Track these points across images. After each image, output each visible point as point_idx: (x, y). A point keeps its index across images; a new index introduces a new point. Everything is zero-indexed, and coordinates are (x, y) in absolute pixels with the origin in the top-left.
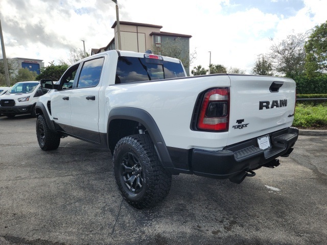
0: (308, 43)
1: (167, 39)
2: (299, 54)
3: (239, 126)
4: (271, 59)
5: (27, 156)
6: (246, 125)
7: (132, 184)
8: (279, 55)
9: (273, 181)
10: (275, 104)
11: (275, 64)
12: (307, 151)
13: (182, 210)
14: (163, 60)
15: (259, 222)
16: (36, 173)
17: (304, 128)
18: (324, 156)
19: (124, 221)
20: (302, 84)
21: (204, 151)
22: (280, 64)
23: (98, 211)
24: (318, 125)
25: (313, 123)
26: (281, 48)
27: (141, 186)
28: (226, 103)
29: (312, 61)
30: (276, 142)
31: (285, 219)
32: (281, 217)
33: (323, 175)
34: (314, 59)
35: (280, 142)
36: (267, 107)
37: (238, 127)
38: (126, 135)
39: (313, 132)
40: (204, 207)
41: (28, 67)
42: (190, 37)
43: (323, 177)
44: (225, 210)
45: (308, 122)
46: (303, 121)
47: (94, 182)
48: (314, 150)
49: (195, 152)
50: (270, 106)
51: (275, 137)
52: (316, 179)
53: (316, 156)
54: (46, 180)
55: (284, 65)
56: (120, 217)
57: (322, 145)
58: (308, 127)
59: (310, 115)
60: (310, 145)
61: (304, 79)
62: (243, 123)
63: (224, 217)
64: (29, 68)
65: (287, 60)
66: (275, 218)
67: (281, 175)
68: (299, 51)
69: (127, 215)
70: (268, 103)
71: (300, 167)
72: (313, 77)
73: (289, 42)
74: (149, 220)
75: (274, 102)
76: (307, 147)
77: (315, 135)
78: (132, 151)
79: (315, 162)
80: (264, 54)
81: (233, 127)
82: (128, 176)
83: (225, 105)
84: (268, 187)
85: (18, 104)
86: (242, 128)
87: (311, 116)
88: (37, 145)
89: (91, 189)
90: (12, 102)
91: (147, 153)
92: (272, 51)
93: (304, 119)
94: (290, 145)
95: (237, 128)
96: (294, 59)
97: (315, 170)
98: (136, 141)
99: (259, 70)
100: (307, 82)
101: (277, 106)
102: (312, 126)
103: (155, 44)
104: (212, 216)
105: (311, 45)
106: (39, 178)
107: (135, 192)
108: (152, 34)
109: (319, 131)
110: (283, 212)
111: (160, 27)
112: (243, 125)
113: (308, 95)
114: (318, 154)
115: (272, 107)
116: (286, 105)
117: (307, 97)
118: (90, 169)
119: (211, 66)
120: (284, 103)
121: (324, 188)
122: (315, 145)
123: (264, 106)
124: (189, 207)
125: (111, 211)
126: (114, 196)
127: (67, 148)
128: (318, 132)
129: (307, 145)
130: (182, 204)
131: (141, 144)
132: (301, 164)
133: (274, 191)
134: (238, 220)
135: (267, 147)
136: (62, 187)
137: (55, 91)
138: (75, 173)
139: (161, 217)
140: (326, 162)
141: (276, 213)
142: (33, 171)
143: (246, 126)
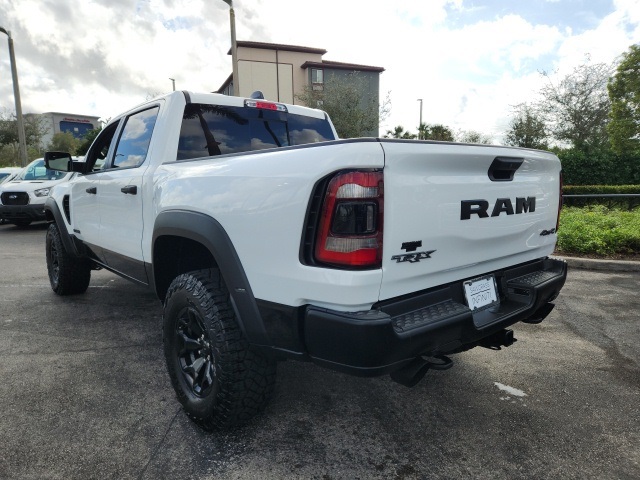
0: (615, 80)
1: (333, 75)
2: (601, 105)
3: (411, 256)
4: (543, 114)
5: (23, 307)
6: (428, 255)
7: (196, 375)
8: (559, 105)
9: (515, 374)
10: (503, 206)
11: (550, 123)
12: (601, 305)
13: (300, 436)
14: (286, 112)
15: (464, 472)
16: (25, 343)
17: (601, 256)
18: (636, 319)
19: (168, 460)
20: (607, 164)
21: (327, 311)
22: (561, 125)
23: (121, 432)
24: (631, 250)
25: (620, 246)
26: (563, 92)
27: (210, 381)
28: (373, 205)
29: (625, 117)
30: (511, 291)
31: (526, 466)
32: (516, 460)
33: (629, 361)
34: (628, 113)
35: (519, 291)
36: (482, 214)
37: (407, 258)
38: (184, 271)
39: (619, 265)
40: (350, 430)
41: (72, 130)
42: (381, 70)
43: (628, 366)
44: (395, 439)
45: (609, 243)
46: (599, 242)
47: (133, 366)
48: (617, 305)
49: (310, 312)
50: (490, 211)
51: (508, 280)
52: (612, 370)
53: (617, 318)
54: (41, 359)
55: (569, 125)
56: (162, 449)
57: (635, 294)
58: (610, 255)
59: (614, 230)
60: (610, 292)
61: (610, 154)
62: (419, 250)
63: (388, 457)
64: (74, 132)
65: (576, 116)
66: (504, 463)
67: (535, 361)
68: (600, 97)
69: (178, 445)
70: (484, 204)
71: (579, 342)
72: (625, 149)
73: (578, 80)
74: (221, 458)
75: (499, 202)
76: (601, 298)
77: (623, 272)
78: (193, 305)
79: (614, 331)
80: (528, 104)
81: (394, 258)
82: (192, 357)
83: (370, 208)
84: (502, 387)
85: (34, 200)
86: (417, 260)
87: (616, 232)
88: (46, 285)
89: (124, 381)
90: (23, 197)
91: (219, 311)
92: (544, 98)
93: (600, 236)
94: (544, 297)
95: (404, 260)
96: (591, 114)
97: (612, 351)
98: (200, 284)
99: (519, 135)
100: (617, 159)
101: (509, 212)
102: (617, 252)
103: (312, 85)
104: (362, 453)
105: (621, 83)
106: (26, 354)
107: (201, 395)
108: (306, 66)
109: (631, 262)
110: (523, 449)
111: (322, 52)
112: (419, 254)
113: (617, 187)
114: (623, 314)
115: (496, 213)
116: (532, 210)
117: (614, 191)
118: (136, 336)
119: (422, 127)
120: (527, 204)
121: (625, 391)
122: (619, 294)
123: (474, 211)
124: (316, 431)
125: (149, 433)
126: (164, 400)
127: (105, 289)
128: (629, 266)
129: (603, 293)
130: (303, 422)
131: (209, 291)
132: (582, 336)
133: (514, 397)
134: (420, 466)
135: (488, 302)
136: (66, 375)
137: (79, 175)
138: (101, 344)
139: (251, 451)
140: (638, 331)
141: (508, 450)
142: (19, 339)
143: (428, 257)
